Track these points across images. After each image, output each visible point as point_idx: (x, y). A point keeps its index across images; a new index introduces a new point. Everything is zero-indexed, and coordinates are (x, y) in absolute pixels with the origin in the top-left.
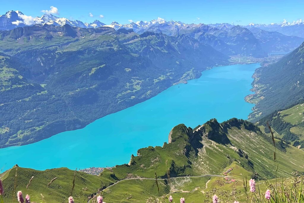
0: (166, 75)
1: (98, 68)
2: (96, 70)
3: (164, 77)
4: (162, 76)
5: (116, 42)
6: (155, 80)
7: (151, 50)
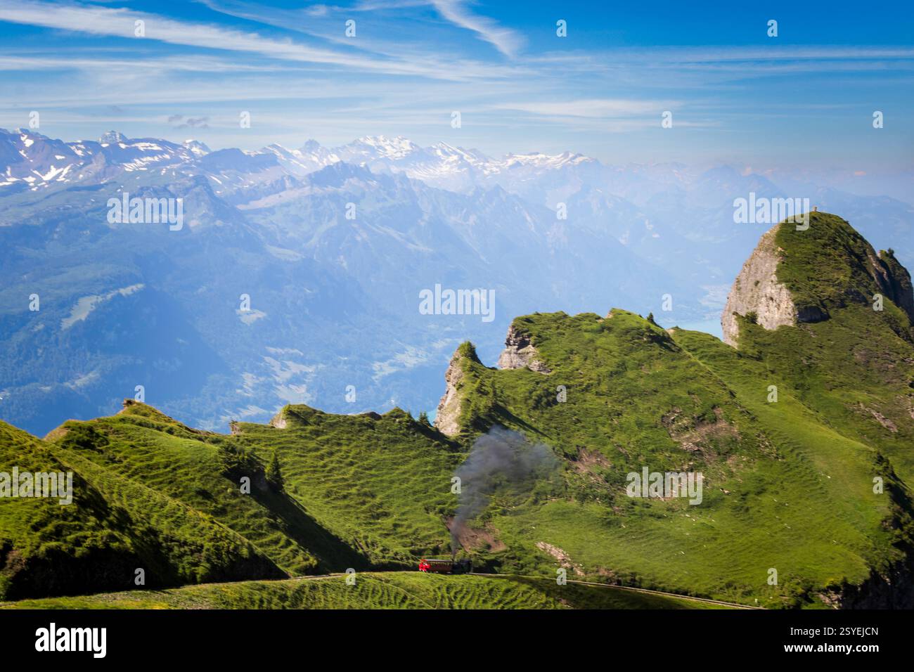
0: (430, 350)
1: (109, 296)
2: (96, 304)
3: (417, 355)
4: (411, 350)
5: (198, 194)
6: (376, 366)
7: (359, 239)
